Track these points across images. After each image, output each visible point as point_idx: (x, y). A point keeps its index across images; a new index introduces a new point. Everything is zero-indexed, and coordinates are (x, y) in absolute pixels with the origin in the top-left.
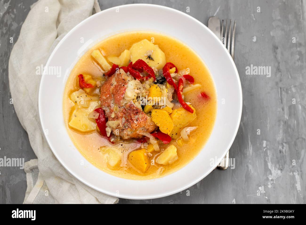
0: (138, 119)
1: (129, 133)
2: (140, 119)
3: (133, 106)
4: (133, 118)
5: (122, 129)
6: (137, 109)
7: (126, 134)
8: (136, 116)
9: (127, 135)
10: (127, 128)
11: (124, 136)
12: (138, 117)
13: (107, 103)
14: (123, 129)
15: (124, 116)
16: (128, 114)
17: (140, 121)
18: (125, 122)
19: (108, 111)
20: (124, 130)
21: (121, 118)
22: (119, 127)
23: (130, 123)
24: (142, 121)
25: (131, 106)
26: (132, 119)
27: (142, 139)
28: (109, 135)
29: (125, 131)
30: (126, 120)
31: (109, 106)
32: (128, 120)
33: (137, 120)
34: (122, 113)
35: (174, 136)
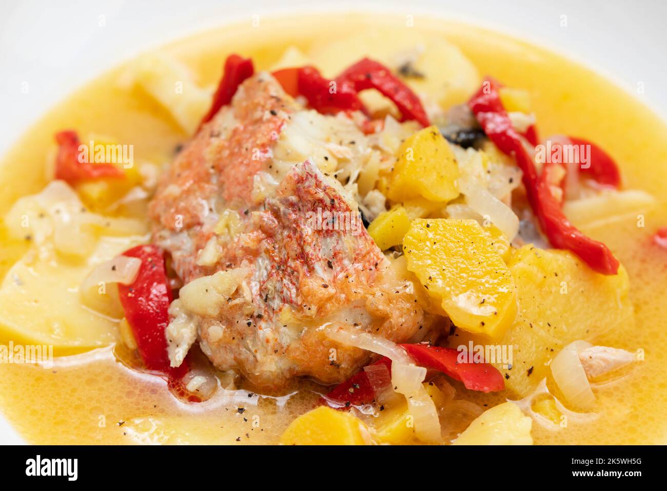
0: (335, 255)
1: (287, 337)
2: (346, 262)
3: (314, 181)
4: (309, 249)
5: (252, 316)
6: (333, 200)
7: (268, 341)
8: (328, 240)
9: (276, 351)
10: (276, 303)
11: (259, 356)
12: (334, 247)
13: (186, 211)
14: (255, 314)
15: (266, 244)
16: (286, 233)
17: (342, 269)
18: (270, 275)
19: (184, 247)
20: (260, 317)
21: (251, 262)
22: (237, 301)
23: (294, 281)
24: (357, 271)
25: (307, 184)
26: (303, 257)
27: (349, 382)
28: (177, 357)
29: (263, 324)
30: (272, 267)
31: (193, 224)
32: (284, 262)
33: (330, 265)
34: (258, 234)
35: (517, 381)
